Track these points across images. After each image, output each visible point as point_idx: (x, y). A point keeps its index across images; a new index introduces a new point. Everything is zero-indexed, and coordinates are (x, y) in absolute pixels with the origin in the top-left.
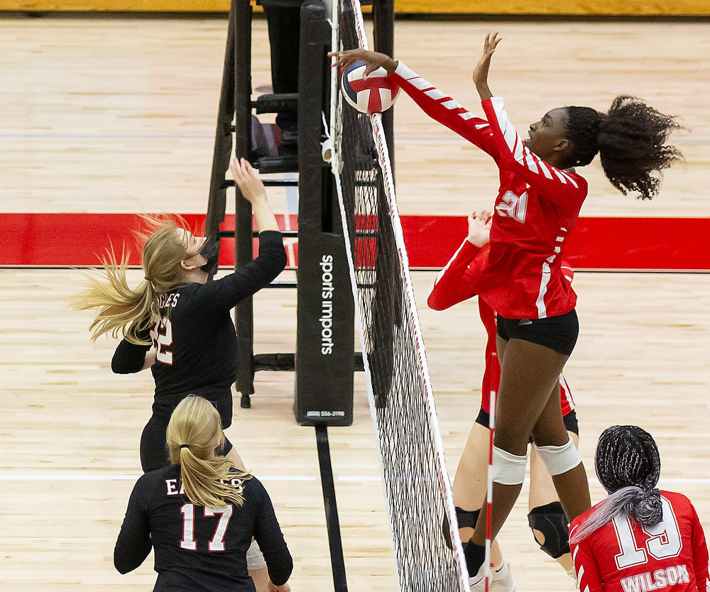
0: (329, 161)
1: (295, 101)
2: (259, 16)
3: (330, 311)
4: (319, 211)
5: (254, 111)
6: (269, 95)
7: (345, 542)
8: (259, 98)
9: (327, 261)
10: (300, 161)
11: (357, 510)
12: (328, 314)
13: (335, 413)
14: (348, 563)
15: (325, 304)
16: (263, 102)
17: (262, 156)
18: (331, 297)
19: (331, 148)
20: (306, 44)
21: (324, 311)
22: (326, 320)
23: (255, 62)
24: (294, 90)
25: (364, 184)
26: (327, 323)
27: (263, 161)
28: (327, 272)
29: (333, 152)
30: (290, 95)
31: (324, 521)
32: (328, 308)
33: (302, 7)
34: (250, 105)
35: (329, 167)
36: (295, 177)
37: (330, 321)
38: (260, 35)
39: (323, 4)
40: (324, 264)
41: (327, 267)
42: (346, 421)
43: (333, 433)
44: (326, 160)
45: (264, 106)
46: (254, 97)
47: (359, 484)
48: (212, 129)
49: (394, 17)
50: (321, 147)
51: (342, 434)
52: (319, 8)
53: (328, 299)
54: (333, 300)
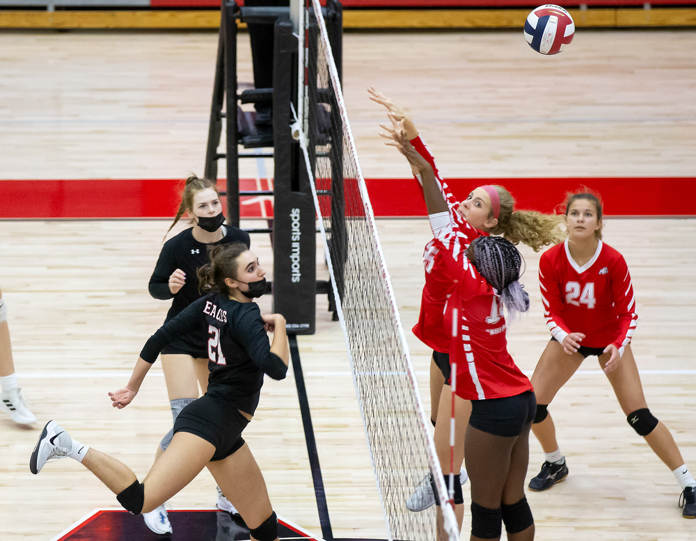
0: (297, 139)
1: (270, 94)
2: (243, 31)
3: (298, 250)
4: (289, 176)
5: (239, 102)
6: (251, 91)
7: (315, 420)
8: (243, 93)
9: (295, 213)
10: (275, 139)
11: (322, 397)
12: (296, 252)
13: (302, 326)
14: (317, 436)
15: (294, 245)
16: (246, 95)
17: (246, 135)
18: (299, 239)
19: (299, 129)
20: (279, 51)
21: (294, 250)
22: (295, 256)
23: (239, 66)
24: (270, 86)
25: (321, 156)
26: (296, 259)
27: (247, 139)
28: (296, 221)
29: (301, 132)
30: (265, 90)
31: (297, 405)
32: (296, 248)
33: (276, 24)
34: (236, 97)
35: (298, 144)
36: (270, 150)
37: (298, 257)
38: (244, 46)
39: (291, 22)
40: (293, 215)
41: (296, 218)
42: (311, 331)
43: (302, 340)
44: (295, 138)
45: (246, 98)
46: (240, 92)
47: (322, 377)
48: (207, 115)
49: (342, 30)
50: (290, 129)
51: (307, 341)
52: (288, 25)
53: (296, 241)
54: (301, 241)
